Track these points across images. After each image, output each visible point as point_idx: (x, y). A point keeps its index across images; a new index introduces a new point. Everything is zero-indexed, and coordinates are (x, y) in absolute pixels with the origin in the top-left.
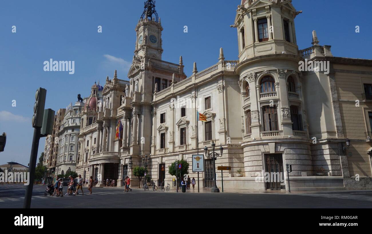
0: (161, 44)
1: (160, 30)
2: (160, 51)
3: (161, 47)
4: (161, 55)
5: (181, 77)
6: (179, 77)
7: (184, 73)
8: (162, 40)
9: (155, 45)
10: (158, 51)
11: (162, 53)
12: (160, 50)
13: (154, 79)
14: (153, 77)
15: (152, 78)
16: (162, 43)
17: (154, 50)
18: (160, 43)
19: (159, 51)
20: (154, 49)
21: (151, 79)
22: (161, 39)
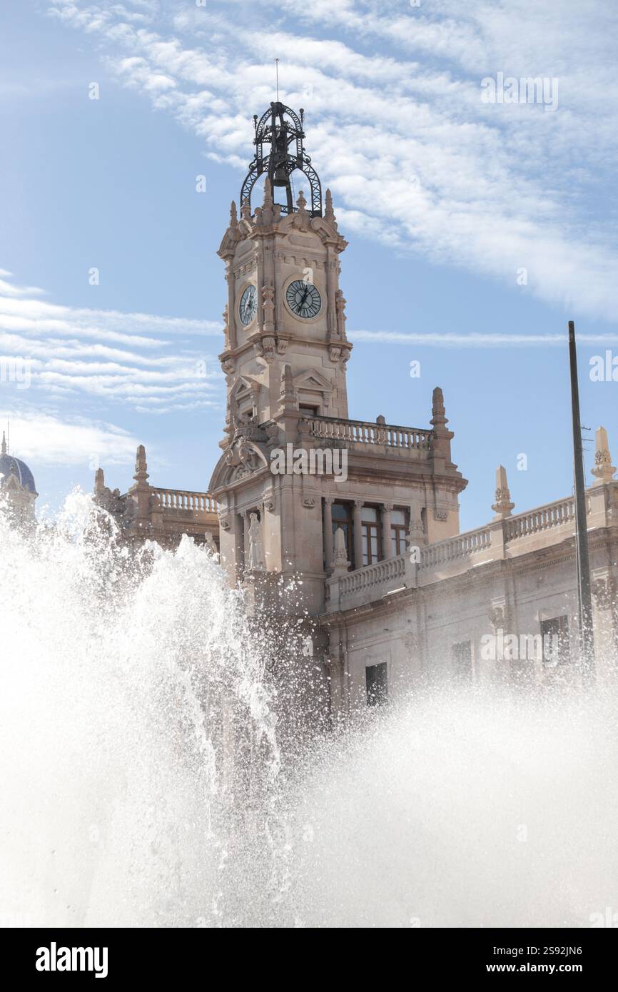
0: (340, 318)
1: (331, 249)
2: (338, 351)
3: (340, 332)
4: (343, 369)
5: (441, 487)
6: (434, 489)
7: (456, 467)
8: (344, 296)
9: (314, 326)
10: (329, 352)
11: (346, 360)
12: (336, 346)
13: (329, 509)
14: (323, 499)
15: (320, 504)
16: (345, 312)
17: (311, 350)
18: (337, 310)
19: (334, 350)
20: (310, 344)
21: (317, 511)
22: (338, 294)
